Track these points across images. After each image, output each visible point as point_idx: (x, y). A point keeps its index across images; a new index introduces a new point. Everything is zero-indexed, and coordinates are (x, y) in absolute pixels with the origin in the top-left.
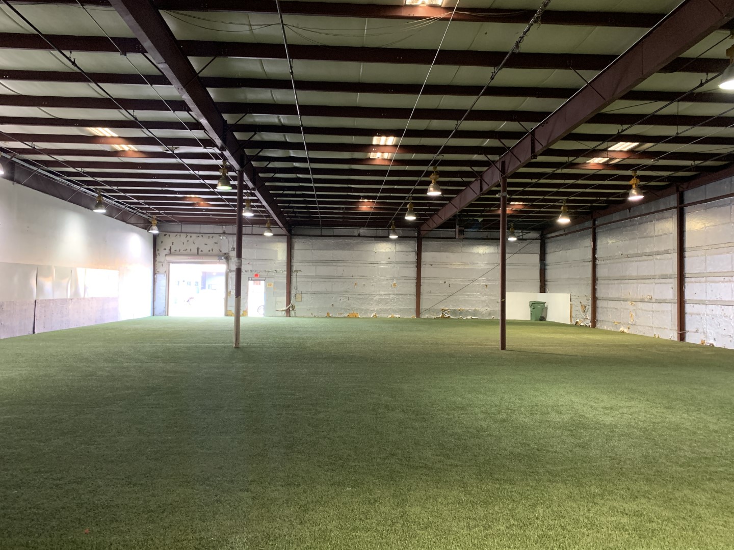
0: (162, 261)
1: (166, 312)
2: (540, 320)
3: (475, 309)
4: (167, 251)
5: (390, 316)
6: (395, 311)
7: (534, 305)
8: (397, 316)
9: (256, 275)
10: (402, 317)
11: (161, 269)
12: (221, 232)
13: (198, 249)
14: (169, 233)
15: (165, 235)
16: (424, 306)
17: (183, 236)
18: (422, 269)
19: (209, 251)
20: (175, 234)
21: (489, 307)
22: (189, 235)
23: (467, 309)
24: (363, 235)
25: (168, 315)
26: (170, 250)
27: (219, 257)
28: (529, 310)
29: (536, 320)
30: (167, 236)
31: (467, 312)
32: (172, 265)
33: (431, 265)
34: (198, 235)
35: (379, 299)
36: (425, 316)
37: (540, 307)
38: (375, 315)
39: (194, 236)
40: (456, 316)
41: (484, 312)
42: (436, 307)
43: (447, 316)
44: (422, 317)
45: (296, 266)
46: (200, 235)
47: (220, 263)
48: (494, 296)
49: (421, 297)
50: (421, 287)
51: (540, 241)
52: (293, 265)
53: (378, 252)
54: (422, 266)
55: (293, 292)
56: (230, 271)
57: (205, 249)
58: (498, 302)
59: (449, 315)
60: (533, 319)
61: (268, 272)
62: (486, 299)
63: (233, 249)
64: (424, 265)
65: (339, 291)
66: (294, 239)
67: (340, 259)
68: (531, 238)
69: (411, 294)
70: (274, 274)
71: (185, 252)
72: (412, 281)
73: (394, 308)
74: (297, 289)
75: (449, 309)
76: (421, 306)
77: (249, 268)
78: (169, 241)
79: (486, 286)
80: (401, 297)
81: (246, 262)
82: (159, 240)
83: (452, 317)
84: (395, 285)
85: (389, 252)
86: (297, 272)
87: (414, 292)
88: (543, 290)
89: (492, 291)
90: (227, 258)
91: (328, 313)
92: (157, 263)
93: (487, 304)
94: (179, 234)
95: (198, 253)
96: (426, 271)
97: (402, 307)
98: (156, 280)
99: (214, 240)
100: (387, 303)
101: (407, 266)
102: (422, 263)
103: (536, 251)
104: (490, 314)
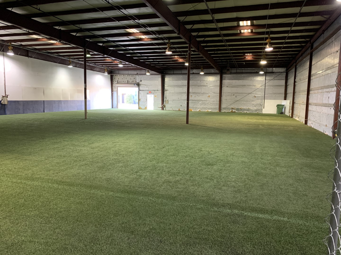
0: (115, 86)
2: (281, 114)
3: (249, 108)
4: (117, 82)
5: (206, 111)
6: (209, 109)
7: (278, 106)
8: (210, 111)
9: (150, 92)
10: (212, 111)
11: (114, 89)
12: (136, 73)
13: (128, 81)
14: (117, 75)
15: (116, 75)
16: (223, 106)
17: (122, 75)
18: (223, 88)
19: (132, 82)
20: (119, 75)
21: (256, 107)
22: (124, 75)
23: (245, 108)
24: (195, 73)
25: (118, 108)
26: (118, 82)
27: (134, 84)
28: (276, 108)
29: (279, 114)
30: (116, 76)
31: (244, 110)
32: (119, 88)
33: (227, 86)
35: (202, 103)
36: (223, 111)
37: (281, 107)
38: (200, 110)
39: (126, 75)
40: (239, 111)
41: (253, 110)
42: (228, 107)
43: (234, 111)
45: (166, 87)
46: (128, 75)
47: (135, 87)
48: (259, 102)
49: (222, 102)
50: (222, 97)
51: (285, 73)
52: (164, 88)
53: (201, 81)
54: (222, 87)
55: (165, 100)
56: (140, 90)
57: (130, 81)
58: (261, 105)
59: (235, 111)
60: (277, 114)
61: (155, 90)
62: (255, 103)
63: (141, 81)
64: (224, 87)
65: (184, 99)
66: (165, 76)
67: (185, 84)
68: (280, 72)
69: (217, 100)
70: (157, 91)
71: (123, 82)
72: (217, 94)
73: (208, 107)
74: (166, 98)
75: (235, 108)
76: (221, 106)
77: (147, 89)
78: (117, 78)
79: (255, 97)
80: (212, 102)
81: (146, 86)
82: (114, 78)
83: (236, 112)
84: (209, 96)
85: (207, 80)
86: (166, 90)
87: (218, 100)
88: (285, 99)
89: (258, 99)
90: (138, 85)
91: (179, 109)
92: (113, 87)
93: (255, 105)
94: (121, 75)
95: (128, 83)
96: (224, 89)
97: (212, 107)
98: (113, 94)
99: (134, 77)
100: (205, 105)
101: (215, 87)
102: (223, 86)
103: (283, 79)
104: (256, 110)
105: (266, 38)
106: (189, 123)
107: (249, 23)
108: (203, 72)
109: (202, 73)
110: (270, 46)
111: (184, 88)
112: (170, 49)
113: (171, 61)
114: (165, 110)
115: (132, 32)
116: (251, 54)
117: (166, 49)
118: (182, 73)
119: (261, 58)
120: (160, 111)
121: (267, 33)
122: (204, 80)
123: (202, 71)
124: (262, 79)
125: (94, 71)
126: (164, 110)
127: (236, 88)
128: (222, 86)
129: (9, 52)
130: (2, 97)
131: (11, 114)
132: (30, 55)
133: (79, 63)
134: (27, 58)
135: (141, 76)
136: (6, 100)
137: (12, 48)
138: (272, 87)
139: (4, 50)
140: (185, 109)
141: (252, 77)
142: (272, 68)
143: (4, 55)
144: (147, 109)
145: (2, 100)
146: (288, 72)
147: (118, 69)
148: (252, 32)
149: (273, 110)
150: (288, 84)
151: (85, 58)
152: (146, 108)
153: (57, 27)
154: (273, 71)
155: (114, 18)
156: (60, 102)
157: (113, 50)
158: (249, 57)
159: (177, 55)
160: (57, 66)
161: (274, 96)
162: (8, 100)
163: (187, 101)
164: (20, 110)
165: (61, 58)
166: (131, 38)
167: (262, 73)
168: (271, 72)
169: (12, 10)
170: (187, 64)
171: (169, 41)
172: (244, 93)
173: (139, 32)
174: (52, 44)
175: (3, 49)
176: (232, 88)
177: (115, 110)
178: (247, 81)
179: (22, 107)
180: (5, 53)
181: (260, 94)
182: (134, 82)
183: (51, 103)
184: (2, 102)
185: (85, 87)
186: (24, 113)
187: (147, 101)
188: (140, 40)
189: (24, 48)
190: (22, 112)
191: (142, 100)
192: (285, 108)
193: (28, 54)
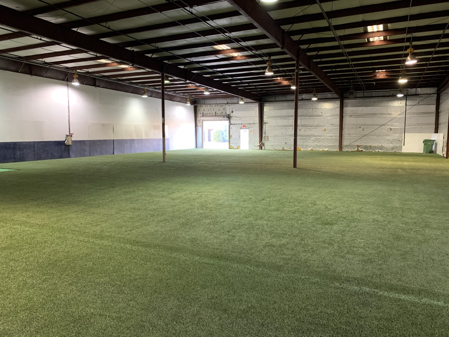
0: (200, 120)
1: (202, 147)
2: (430, 153)
3: (382, 145)
4: (202, 115)
5: (321, 150)
6: (325, 147)
7: (425, 142)
8: (326, 150)
9: (244, 126)
10: (329, 150)
11: (199, 124)
12: (226, 102)
13: (216, 113)
14: (202, 105)
15: (200, 106)
16: (345, 143)
17: (209, 106)
18: (344, 119)
19: (221, 114)
20: (205, 105)
21: (392, 144)
22: (211, 105)
23: (376, 145)
24: (305, 99)
25: (203, 148)
26: (203, 114)
27: (224, 117)
28: (423, 144)
29: (427, 153)
30: (201, 106)
31: (375, 147)
32: (204, 122)
33: (350, 116)
34: (215, 105)
35: (315, 139)
37: (430, 143)
38: (312, 149)
39: (214, 105)
40: (367, 150)
41: (388, 148)
42: (353, 144)
43: (360, 149)
44: (344, 150)
45: (265, 119)
46: (216, 105)
47: (225, 120)
48: (396, 136)
49: (343, 137)
50: (343, 131)
51: (436, 95)
52: (263, 120)
53: (314, 109)
54: (344, 117)
55: (264, 136)
56: (231, 124)
57: (219, 113)
58: (399, 141)
59: (362, 149)
60: (425, 152)
61: (250, 124)
62: (390, 138)
63: (232, 112)
64: (345, 117)
65: (290, 134)
66: (263, 104)
67: (291, 115)
68: (428, 93)
69: (336, 135)
70: (253, 125)
71: (210, 115)
72: (337, 127)
73: (324, 145)
74: (265, 134)
75: (362, 145)
76: (342, 143)
77: (240, 122)
78: (203, 109)
79: (391, 129)
80: (329, 137)
81: (239, 119)
82: (198, 110)
83: (364, 151)
84: (325, 130)
85: (321, 108)
86: (266, 123)
87: (338, 134)
88: (436, 132)
89: (395, 133)
90: (229, 117)
91: (283, 148)
92: (197, 121)
93: (391, 141)
94: (206, 105)
95: (216, 115)
96: (346, 120)
97: (329, 144)
98: (197, 130)
99: (223, 107)
100: (319, 142)
101: (333, 117)
102: (344, 115)
103: (432, 103)
104: (393, 149)
105: (407, 48)
106: (298, 166)
107: (381, 27)
108: (317, 97)
109: (315, 99)
110: (412, 59)
111: (290, 119)
112: (271, 68)
113: (272, 84)
114: (265, 149)
115: (221, 49)
116: (384, 70)
117: (266, 69)
118: (287, 99)
119: (398, 76)
120: (257, 151)
121: (408, 40)
122: (317, 107)
123: (315, 96)
124: (401, 105)
125: (173, 101)
126: (262, 149)
127: (363, 118)
128: (342, 116)
129: (73, 82)
130: (66, 136)
131: (76, 156)
132: (97, 84)
133: (156, 92)
134: (94, 87)
135: (233, 106)
136: (70, 139)
137: (78, 76)
138: (416, 115)
139: (68, 80)
140: (291, 148)
141: (387, 103)
142: (415, 89)
143: (68, 85)
144: (240, 148)
145: (66, 140)
146: (441, 92)
147: (203, 98)
148: (385, 39)
149: (419, 148)
150: (440, 110)
151: (163, 84)
152: (238, 147)
153: (129, 48)
154: (417, 93)
155: (199, 32)
156: (132, 141)
157: (197, 73)
158: (381, 74)
159: (280, 76)
160: (128, 96)
161: (419, 128)
162: (73, 140)
163: (294, 137)
164: (85, 151)
165: (133, 86)
166: (221, 56)
167: (400, 96)
168: (415, 94)
169: (78, 31)
170: (294, 88)
171: (270, 58)
172: (375, 125)
173: (230, 48)
174: (123, 69)
175: (67, 78)
176: (357, 118)
177: (199, 151)
178: (378, 108)
179: (88, 148)
180: (69, 83)
181: (399, 125)
182: (224, 114)
183: (122, 142)
184: (65, 142)
185: (163, 122)
186: (90, 155)
187: (240, 138)
188: (232, 58)
189: (90, 76)
190: (88, 154)
191: (233, 137)
192: (436, 144)
193: (95, 83)
